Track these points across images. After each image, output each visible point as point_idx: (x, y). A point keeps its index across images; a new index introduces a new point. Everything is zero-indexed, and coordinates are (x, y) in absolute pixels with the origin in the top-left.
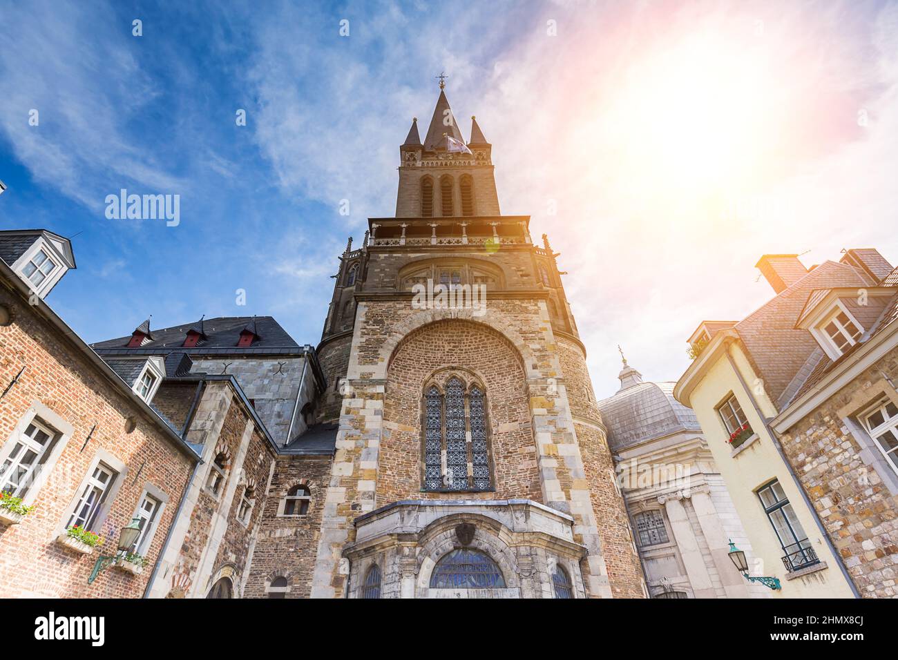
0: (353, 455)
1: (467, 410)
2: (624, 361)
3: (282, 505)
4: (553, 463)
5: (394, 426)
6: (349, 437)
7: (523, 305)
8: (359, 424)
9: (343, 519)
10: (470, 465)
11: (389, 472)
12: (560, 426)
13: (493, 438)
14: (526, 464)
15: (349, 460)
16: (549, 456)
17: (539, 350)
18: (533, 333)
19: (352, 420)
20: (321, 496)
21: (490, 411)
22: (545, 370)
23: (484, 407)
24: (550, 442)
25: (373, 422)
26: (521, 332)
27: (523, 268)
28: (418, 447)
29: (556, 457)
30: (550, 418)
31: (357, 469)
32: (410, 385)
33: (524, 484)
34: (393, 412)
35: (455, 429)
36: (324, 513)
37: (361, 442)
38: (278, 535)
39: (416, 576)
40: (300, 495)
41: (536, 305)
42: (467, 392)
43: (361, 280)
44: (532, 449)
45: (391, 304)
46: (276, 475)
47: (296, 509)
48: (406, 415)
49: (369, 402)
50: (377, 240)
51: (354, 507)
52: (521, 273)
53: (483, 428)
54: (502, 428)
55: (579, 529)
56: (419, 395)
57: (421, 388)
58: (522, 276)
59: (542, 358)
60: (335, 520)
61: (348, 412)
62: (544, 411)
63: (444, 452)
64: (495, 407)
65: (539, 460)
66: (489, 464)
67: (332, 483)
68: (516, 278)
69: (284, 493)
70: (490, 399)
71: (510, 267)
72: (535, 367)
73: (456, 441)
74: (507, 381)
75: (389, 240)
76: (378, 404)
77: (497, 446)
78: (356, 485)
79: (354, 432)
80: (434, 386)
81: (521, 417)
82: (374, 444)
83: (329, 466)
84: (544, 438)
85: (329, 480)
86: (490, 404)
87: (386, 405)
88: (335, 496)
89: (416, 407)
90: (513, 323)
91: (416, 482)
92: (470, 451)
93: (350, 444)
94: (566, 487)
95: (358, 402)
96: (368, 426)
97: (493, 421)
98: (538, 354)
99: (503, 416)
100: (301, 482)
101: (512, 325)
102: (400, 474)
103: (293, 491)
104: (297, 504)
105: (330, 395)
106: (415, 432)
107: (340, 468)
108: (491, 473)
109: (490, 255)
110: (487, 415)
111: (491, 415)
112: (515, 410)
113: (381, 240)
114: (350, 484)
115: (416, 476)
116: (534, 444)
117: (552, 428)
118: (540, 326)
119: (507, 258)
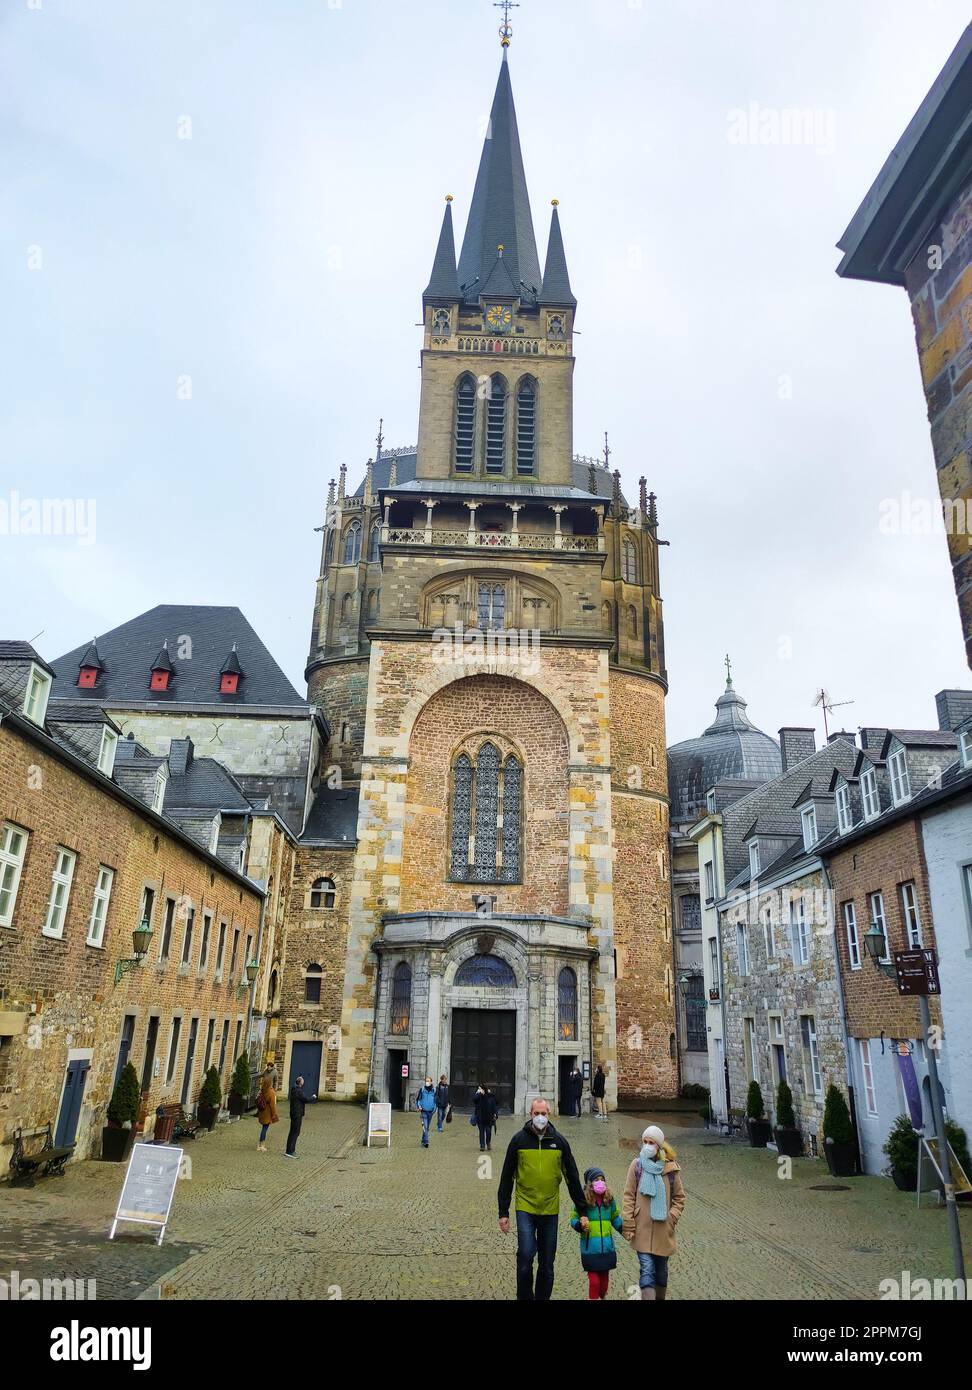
0: (376, 848)
1: (501, 788)
2: (729, 681)
3: (308, 897)
4: (583, 865)
5: (417, 808)
6: (371, 827)
7: (580, 657)
8: (381, 811)
9: (370, 914)
10: (499, 854)
11: (413, 862)
12: (596, 824)
13: (526, 825)
14: (557, 859)
15: (372, 853)
16: (579, 858)
17: (589, 726)
18: (586, 700)
19: (373, 807)
20: (345, 890)
21: (526, 792)
22: (591, 754)
23: (520, 783)
24: (583, 842)
25: (396, 811)
26: (572, 699)
27: (588, 594)
28: (443, 833)
29: (587, 859)
30: (587, 814)
31: (381, 862)
32: (436, 755)
33: (553, 880)
34: (417, 792)
35: (486, 810)
36: (350, 906)
37: (384, 833)
38: (307, 927)
39: (442, 976)
40: (325, 888)
41: (596, 658)
42: (502, 765)
43: (365, 560)
44: (565, 843)
45: (413, 645)
46: (297, 866)
47: (323, 902)
48: (431, 794)
49: (390, 784)
50: (393, 531)
51: (380, 901)
52: (583, 603)
53: (516, 811)
54: (538, 814)
55: (595, 932)
56: (446, 767)
57: (449, 758)
58: (585, 608)
59: (592, 737)
60: (361, 914)
61: (368, 798)
62: (582, 805)
63: (472, 838)
64: (532, 787)
65: (570, 859)
66: (519, 853)
67: (357, 877)
68: (575, 611)
69: (308, 886)
70: (527, 777)
71: (572, 591)
72: (581, 749)
73: (486, 824)
74: (549, 757)
75: (409, 531)
76: (400, 788)
77: (530, 836)
78: (381, 880)
79: (375, 821)
80: (464, 755)
81: (559, 805)
82: (398, 835)
83: (351, 859)
84: (577, 837)
85: (353, 873)
86: (527, 783)
87: (410, 785)
88: (360, 890)
89: (442, 784)
90: (564, 685)
91: (442, 871)
92: (501, 837)
93: (372, 835)
94: (591, 891)
95: (378, 785)
96: (391, 815)
97: (528, 805)
98: (587, 731)
99: (540, 801)
100: (324, 874)
101: (561, 688)
102: (424, 864)
103: (317, 883)
104: (323, 897)
105: (336, 747)
106: (441, 814)
107: (363, 861)
108: (521, 863)
109: (547, 569)
110: (523, 796)
111: (526, 798)
112: (554, 795)
113: (398, 531)
114: (376, 878)
115: (441, 865)
116: (567, 838)
117: (588, 827)
118: (596, 691)
119: (569, 575)
